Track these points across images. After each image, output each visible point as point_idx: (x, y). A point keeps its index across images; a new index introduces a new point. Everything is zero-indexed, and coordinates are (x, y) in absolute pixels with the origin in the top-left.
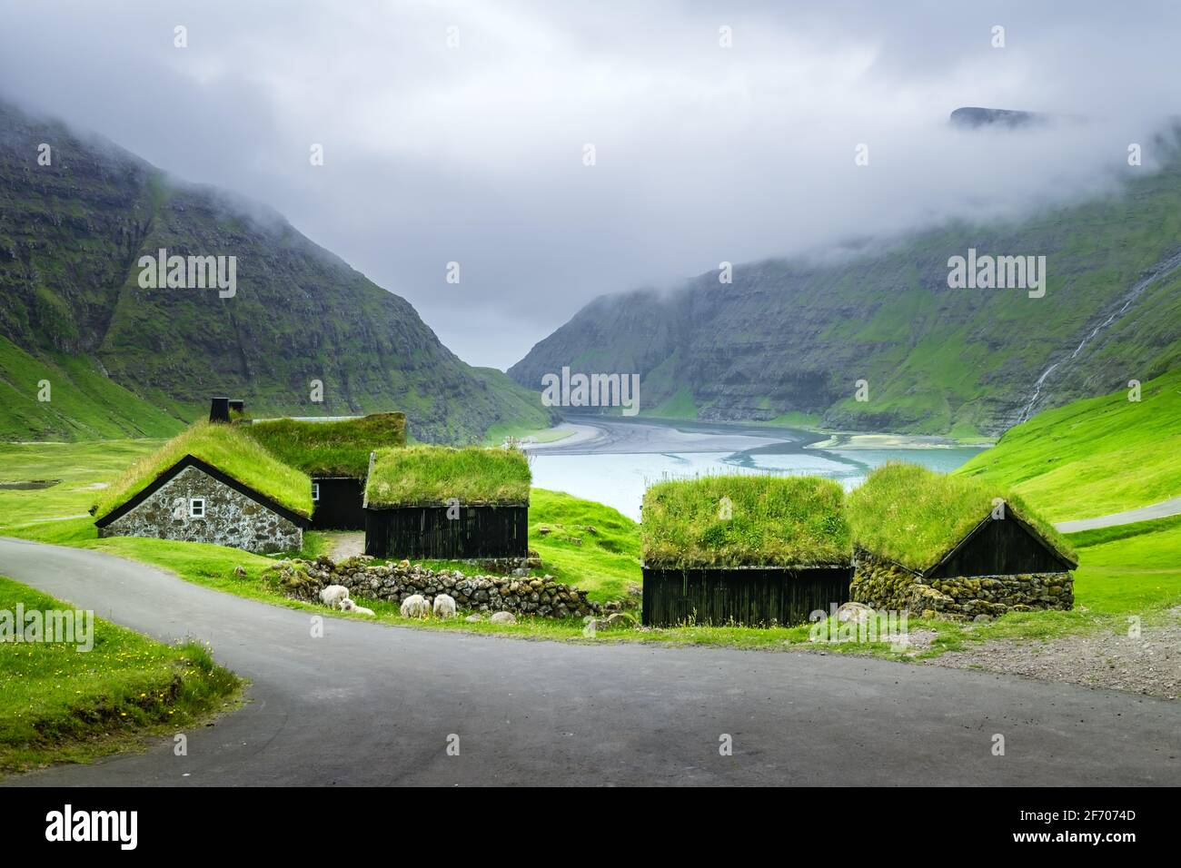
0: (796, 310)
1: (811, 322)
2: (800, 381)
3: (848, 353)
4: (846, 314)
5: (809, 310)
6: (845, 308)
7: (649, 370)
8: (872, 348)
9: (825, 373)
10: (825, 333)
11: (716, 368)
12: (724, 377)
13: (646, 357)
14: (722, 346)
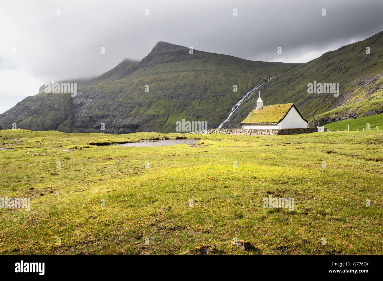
0: (119, 103)
1: (126, 107)
2: (128, 128)
3: (144, 118)
4: (140, 105)
5: (124, 104)
6: (139, 103)
7: (59, 124)
8: (154, 117)
9: (138, 125)
10: (134, 111)
11: (90, 123)
12: (95, 126)
13: (57, 120)
14: (92, 115)
